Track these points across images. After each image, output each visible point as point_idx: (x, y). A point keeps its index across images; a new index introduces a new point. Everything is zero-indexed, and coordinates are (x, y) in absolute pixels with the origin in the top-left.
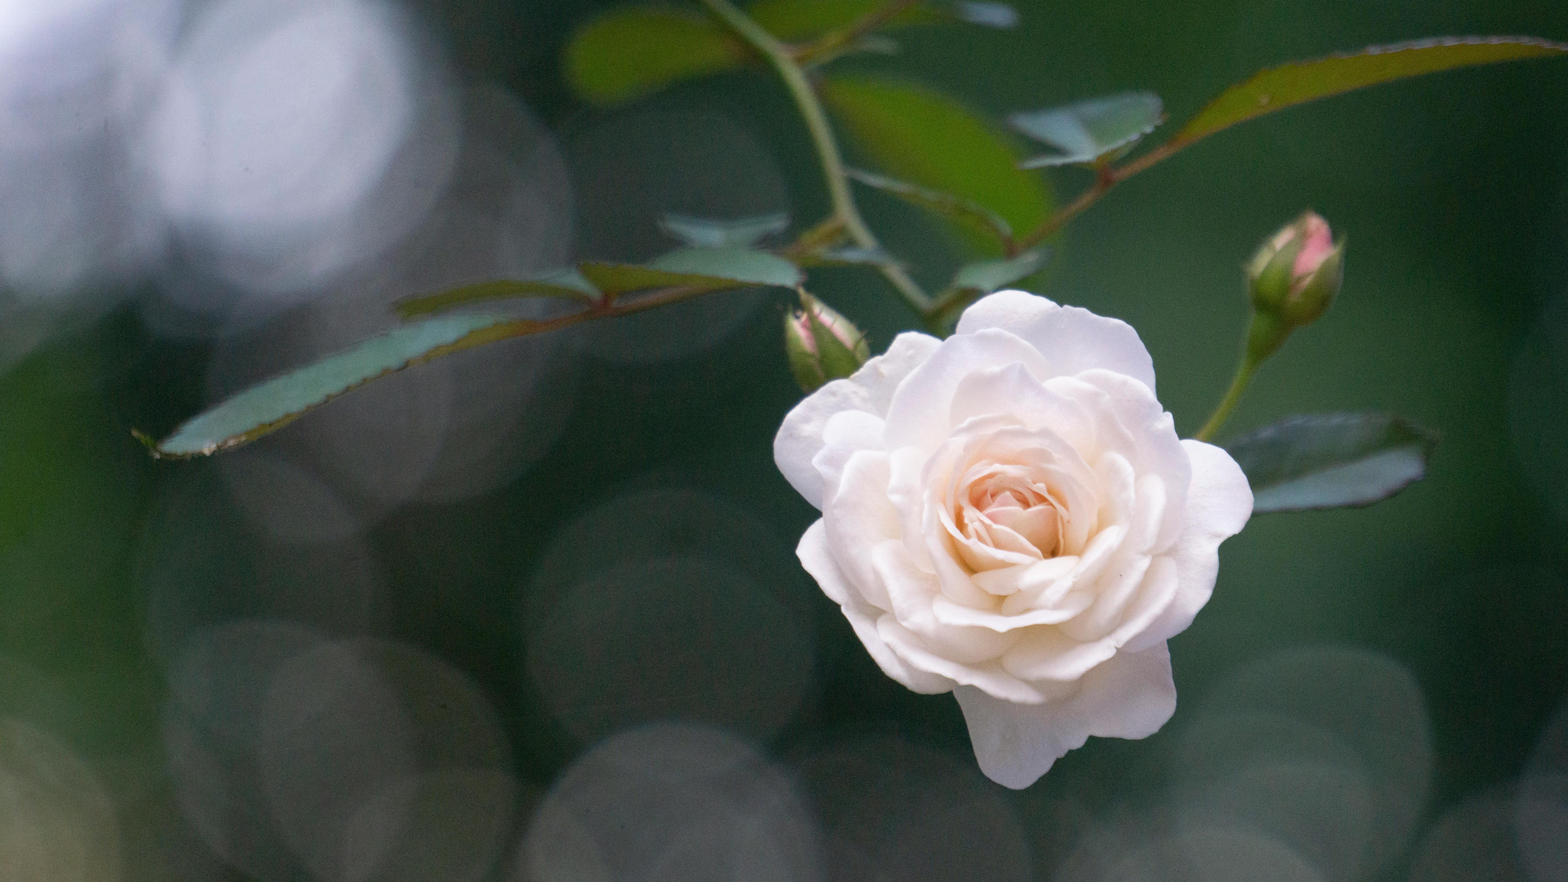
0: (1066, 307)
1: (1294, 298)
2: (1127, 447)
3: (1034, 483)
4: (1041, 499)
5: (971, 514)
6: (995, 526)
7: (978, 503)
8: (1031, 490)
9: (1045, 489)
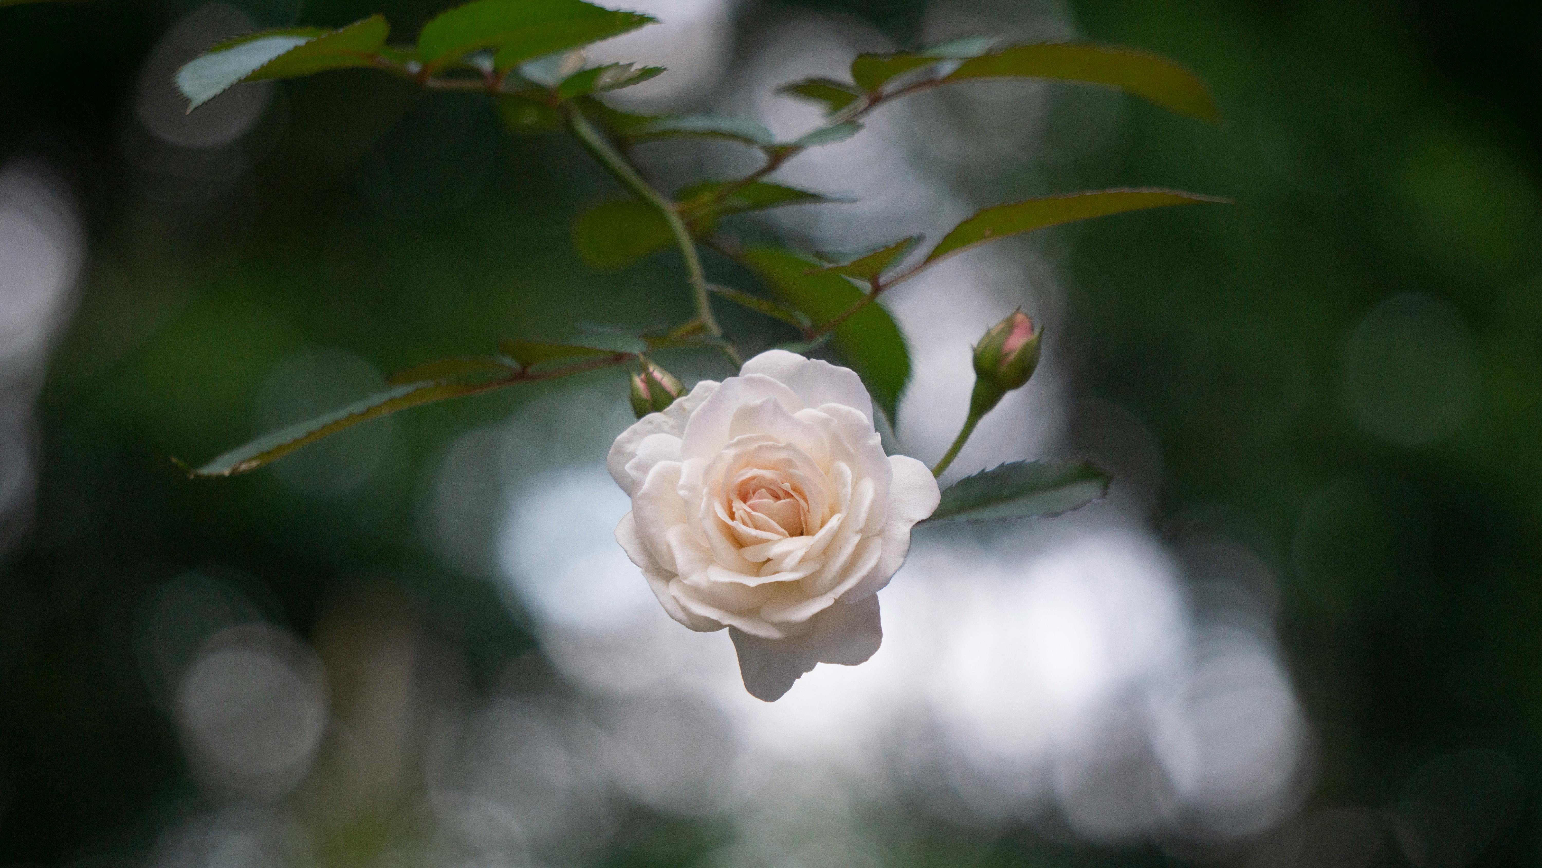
0: (812, 360)
1: (1003, 369)
2: (848, 457)
3: (783, 483)
4: (789, 495)
5: (739, 507)
6: (753, 513)
7: (744, 498)
8: (781, 488)
9: (790, 487)
